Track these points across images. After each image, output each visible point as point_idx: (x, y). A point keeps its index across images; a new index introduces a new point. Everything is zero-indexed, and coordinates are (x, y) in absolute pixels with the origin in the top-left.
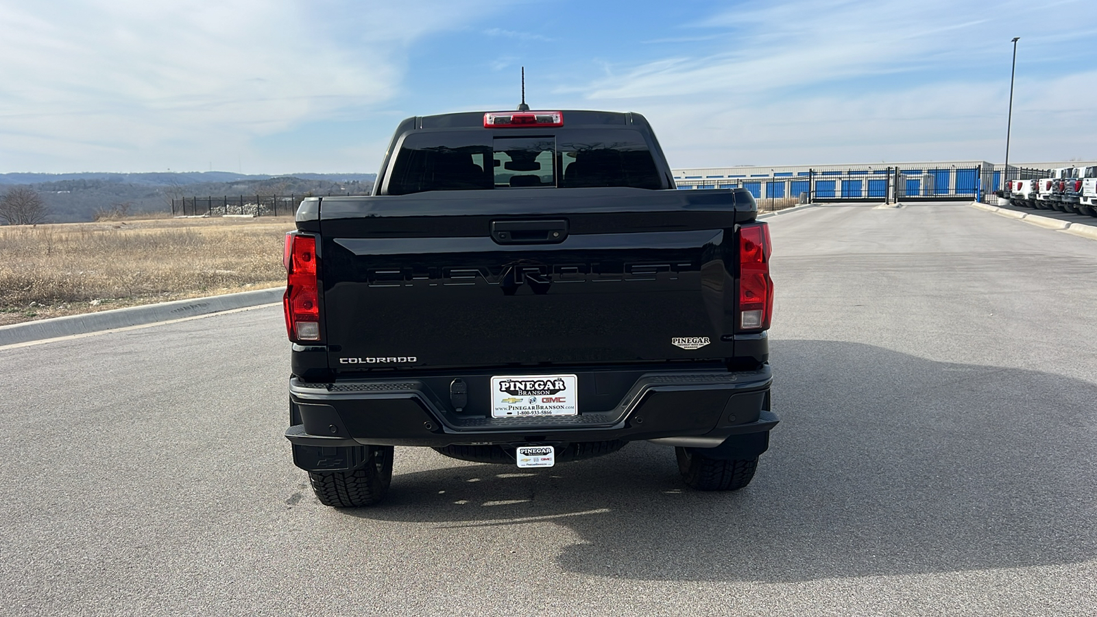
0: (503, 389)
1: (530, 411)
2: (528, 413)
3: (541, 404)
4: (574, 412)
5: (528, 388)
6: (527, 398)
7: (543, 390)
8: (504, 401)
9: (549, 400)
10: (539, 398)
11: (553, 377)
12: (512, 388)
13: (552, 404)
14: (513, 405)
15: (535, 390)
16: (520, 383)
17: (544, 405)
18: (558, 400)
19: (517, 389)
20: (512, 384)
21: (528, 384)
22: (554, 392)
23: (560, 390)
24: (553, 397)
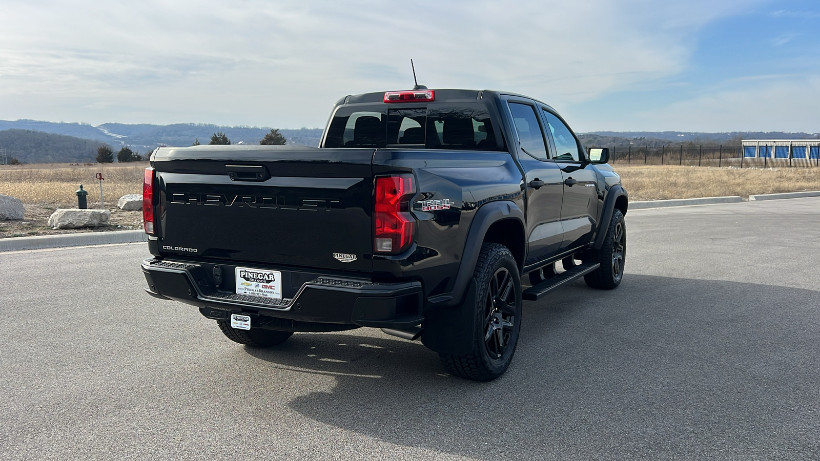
0: (242, 276)
1: (256, 293)
2: (255, 294)
3: (262, 289)
4: (279, 297)
5: (254, 278)
6: (254, 284)
7: (262, 279)
8: (242, 284)
9: (266, 287)
10: (261, 284)
11: (268, 272)
12: (246, 276)
13: (268, 290)
14: (247, 287)
15: (258, 279)
16: (251, 273)
17: (264, 290)
18: (270, 287)
19: (249, 277)
20: (247, 273)
21: (254, 274)
22: (268, 282)
23: (272, 281)
24: (268, 285)
